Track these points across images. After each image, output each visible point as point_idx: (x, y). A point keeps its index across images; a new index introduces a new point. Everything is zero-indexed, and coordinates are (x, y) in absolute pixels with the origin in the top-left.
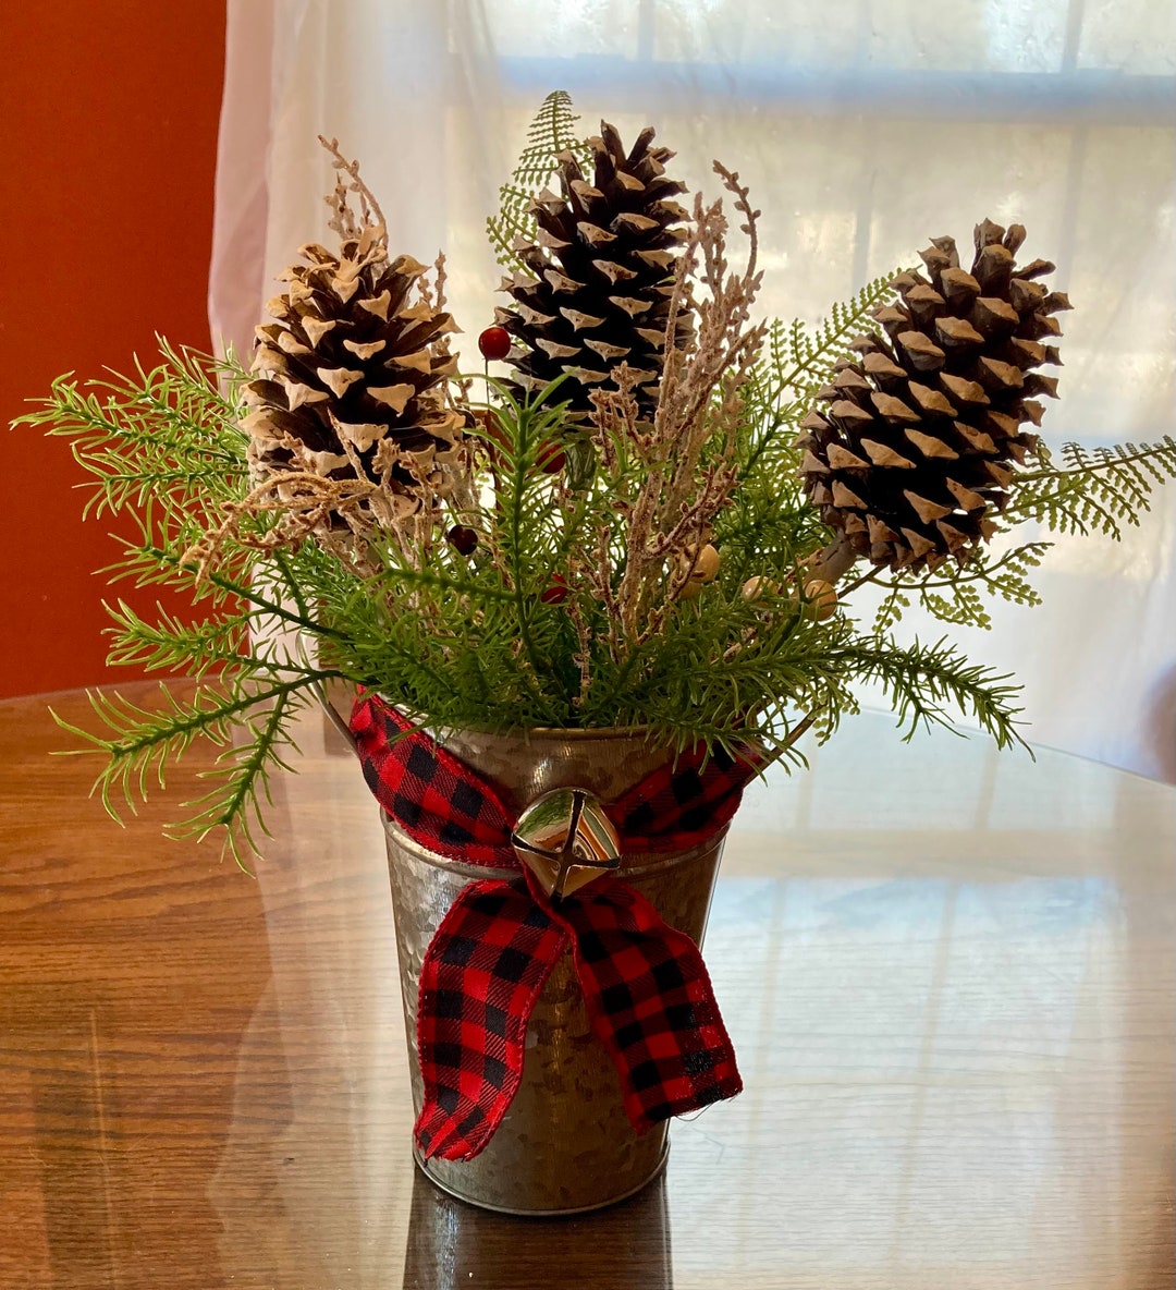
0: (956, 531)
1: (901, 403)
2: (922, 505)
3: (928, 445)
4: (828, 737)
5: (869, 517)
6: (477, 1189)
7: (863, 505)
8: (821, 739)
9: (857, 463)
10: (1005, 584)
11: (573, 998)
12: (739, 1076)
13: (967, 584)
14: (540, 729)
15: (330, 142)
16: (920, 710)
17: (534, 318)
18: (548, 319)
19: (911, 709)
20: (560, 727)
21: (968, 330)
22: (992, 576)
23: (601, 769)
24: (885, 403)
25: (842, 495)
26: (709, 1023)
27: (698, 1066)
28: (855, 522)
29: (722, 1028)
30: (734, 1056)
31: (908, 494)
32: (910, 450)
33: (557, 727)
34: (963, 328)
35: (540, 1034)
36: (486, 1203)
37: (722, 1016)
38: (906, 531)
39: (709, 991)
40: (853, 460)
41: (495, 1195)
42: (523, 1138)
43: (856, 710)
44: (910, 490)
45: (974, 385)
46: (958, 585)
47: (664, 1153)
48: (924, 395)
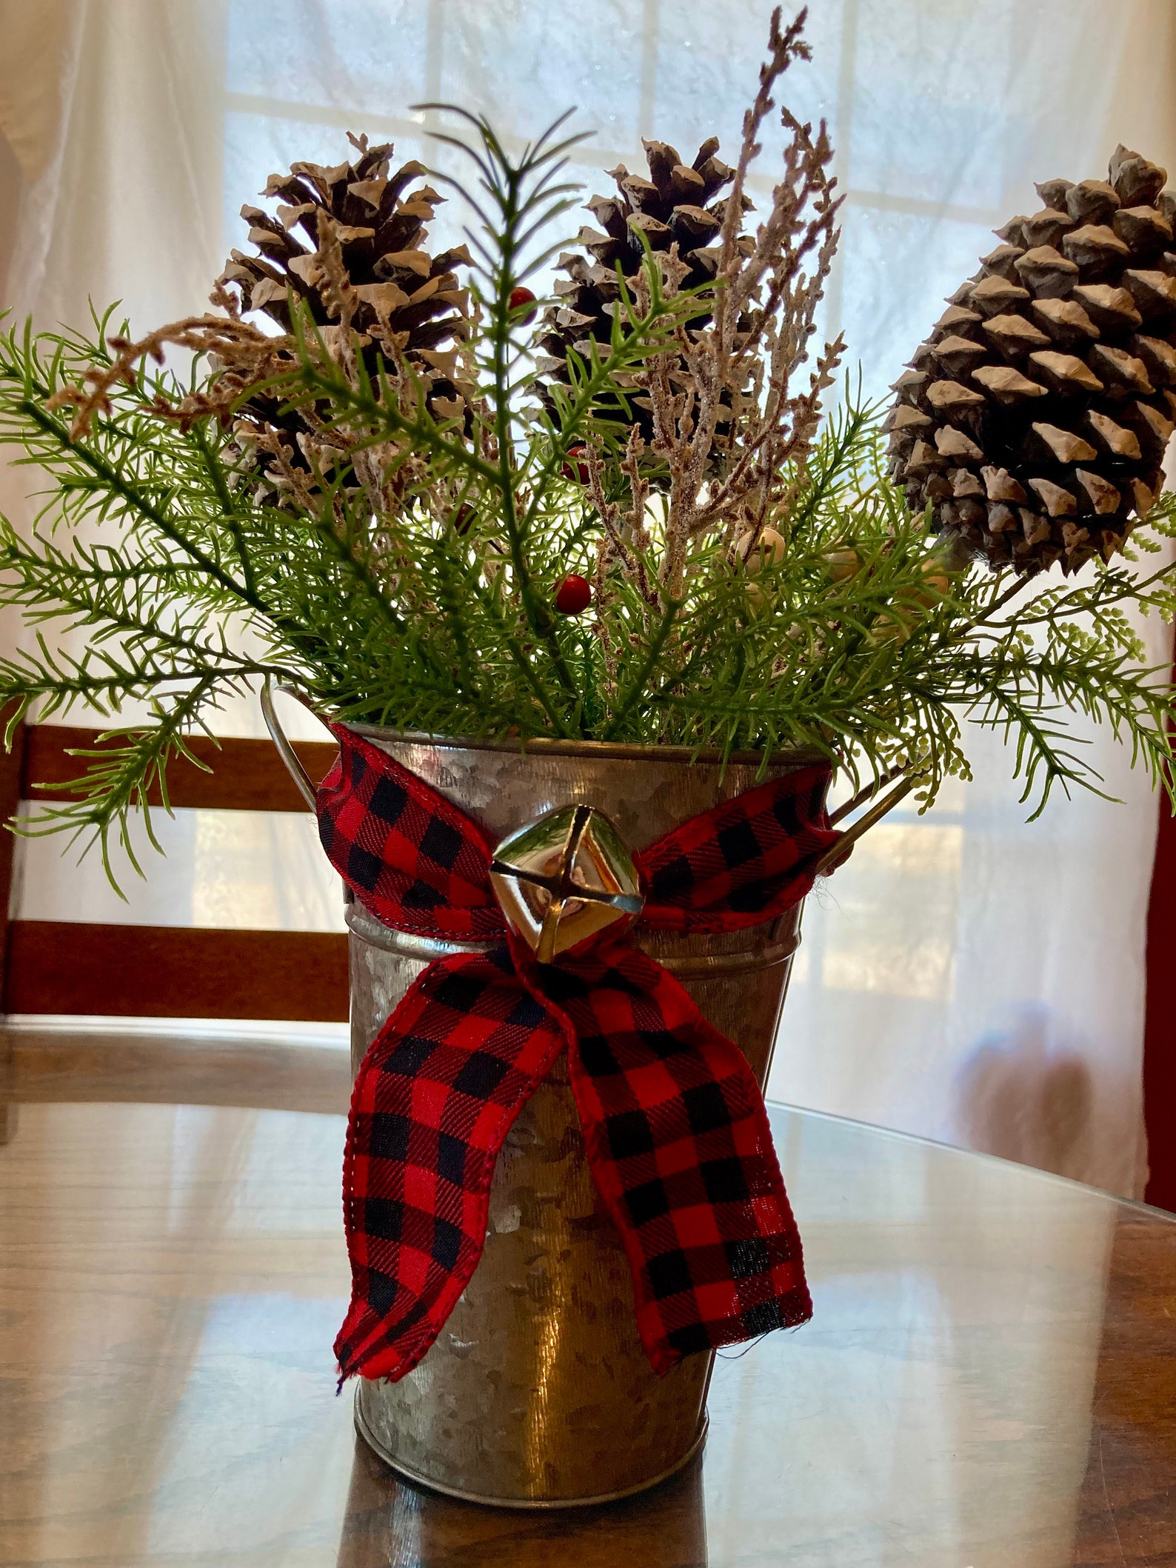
0: (1104, 482)
1: (1024, 320)
2: (1058, 440)
3: (1060, 364)
4: (931, 803)
5: (987, 471)
6: (427, 1459)
7: (976, 452)
8: (923, 803)
9: (968, 395)
10: (1163, 599)
11: (572, 1155)
12: (807, 1292)
13: (1110, 607)
14: (542, 740)
15: (358, 137)
16: (1054, 770)
17: (572, 320)
18: (587, 319)
19: (1043, 765)
20: (570, 738)
21: (1109, 236)
22: (1145, 592)
23: (621, 802)
24: (1002, 324)
25: (950, 440)
26: (764, 1192)
27: (748, 1265)
28: (966, 479)
29: (785, 1203)
30: (801, 1255)
31: (1039, 427)
32: (1040, 374)
33: (564, 737)
34: (1102, 233)
35: (524, 1211)
36: (439, 1482)
37: (786, 1183)
38: (1037, 483)
39: (767, 1138)
40: (962, 393)
41: (452, 1469)
42: (494, 1377)
43: (967, 774)
44: (1040, 422)
45: (1122, 292)
46: (1099, 609)
47: (700, 1429)
48: (1053, 308)
